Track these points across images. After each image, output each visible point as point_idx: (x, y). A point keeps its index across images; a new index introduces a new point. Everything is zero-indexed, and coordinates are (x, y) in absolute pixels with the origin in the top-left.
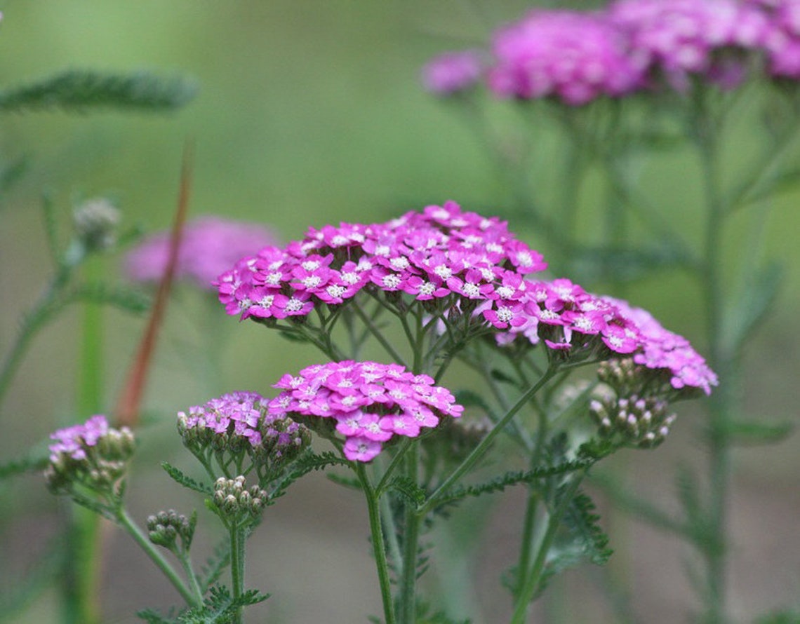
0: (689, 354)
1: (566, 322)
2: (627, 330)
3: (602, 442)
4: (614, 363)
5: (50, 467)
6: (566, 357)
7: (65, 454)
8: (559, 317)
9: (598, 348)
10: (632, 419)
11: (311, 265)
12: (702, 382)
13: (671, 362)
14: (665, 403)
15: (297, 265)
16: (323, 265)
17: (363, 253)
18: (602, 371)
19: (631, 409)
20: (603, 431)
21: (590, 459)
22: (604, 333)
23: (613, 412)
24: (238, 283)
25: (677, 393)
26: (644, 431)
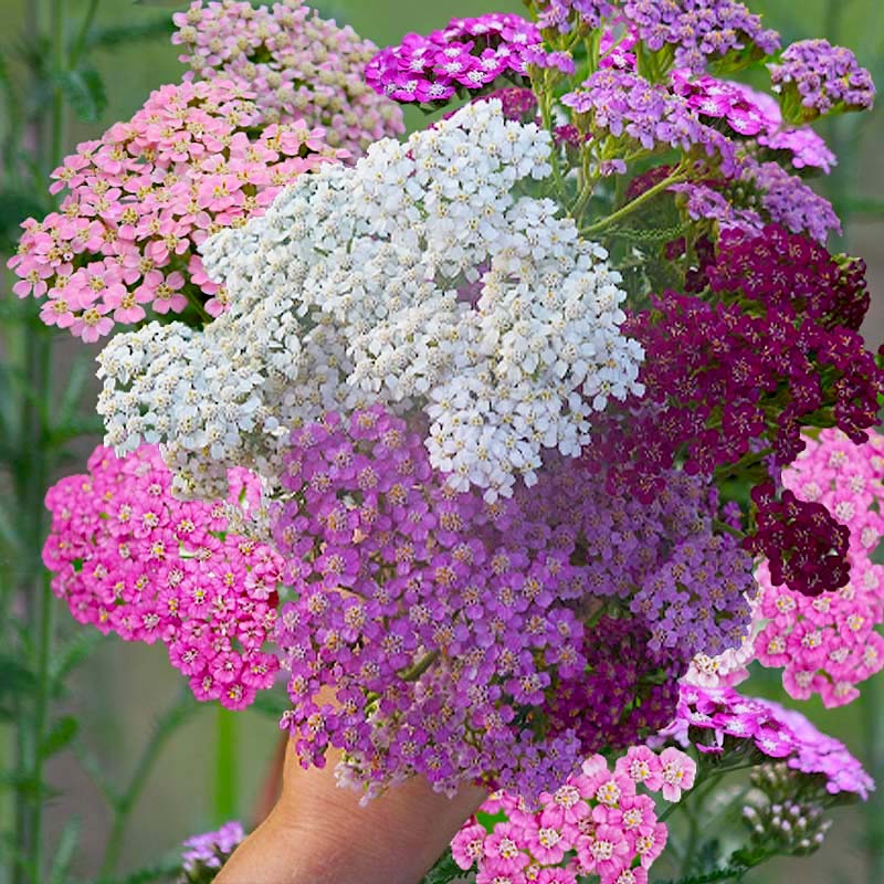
0: (846, 758)
1: (693, 106)
2: (780, 733)
3: (755, 850)
4: (767, 768)
5: (183, 875)
6: (718, 761)
7: (199, 861)
8: (710, 719)
9: (751, 751)
10: (786, 826)
11: (453, 52)
12: (858, 787)
13: (826, 766)
14: (820, 809)
15: (439, 52)
16: (465, 51)
17: (502, 40)
18: (755, 776)
19: (785, 816)
20: (756, 838)
21: (743, 867)
22: (757, 737)
23: (766, 819)
24: (383, 69)
25: (832, 799)
26: (798, 838)
